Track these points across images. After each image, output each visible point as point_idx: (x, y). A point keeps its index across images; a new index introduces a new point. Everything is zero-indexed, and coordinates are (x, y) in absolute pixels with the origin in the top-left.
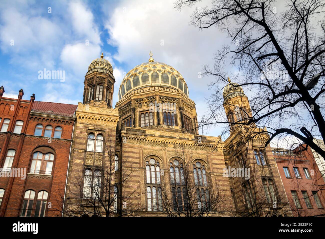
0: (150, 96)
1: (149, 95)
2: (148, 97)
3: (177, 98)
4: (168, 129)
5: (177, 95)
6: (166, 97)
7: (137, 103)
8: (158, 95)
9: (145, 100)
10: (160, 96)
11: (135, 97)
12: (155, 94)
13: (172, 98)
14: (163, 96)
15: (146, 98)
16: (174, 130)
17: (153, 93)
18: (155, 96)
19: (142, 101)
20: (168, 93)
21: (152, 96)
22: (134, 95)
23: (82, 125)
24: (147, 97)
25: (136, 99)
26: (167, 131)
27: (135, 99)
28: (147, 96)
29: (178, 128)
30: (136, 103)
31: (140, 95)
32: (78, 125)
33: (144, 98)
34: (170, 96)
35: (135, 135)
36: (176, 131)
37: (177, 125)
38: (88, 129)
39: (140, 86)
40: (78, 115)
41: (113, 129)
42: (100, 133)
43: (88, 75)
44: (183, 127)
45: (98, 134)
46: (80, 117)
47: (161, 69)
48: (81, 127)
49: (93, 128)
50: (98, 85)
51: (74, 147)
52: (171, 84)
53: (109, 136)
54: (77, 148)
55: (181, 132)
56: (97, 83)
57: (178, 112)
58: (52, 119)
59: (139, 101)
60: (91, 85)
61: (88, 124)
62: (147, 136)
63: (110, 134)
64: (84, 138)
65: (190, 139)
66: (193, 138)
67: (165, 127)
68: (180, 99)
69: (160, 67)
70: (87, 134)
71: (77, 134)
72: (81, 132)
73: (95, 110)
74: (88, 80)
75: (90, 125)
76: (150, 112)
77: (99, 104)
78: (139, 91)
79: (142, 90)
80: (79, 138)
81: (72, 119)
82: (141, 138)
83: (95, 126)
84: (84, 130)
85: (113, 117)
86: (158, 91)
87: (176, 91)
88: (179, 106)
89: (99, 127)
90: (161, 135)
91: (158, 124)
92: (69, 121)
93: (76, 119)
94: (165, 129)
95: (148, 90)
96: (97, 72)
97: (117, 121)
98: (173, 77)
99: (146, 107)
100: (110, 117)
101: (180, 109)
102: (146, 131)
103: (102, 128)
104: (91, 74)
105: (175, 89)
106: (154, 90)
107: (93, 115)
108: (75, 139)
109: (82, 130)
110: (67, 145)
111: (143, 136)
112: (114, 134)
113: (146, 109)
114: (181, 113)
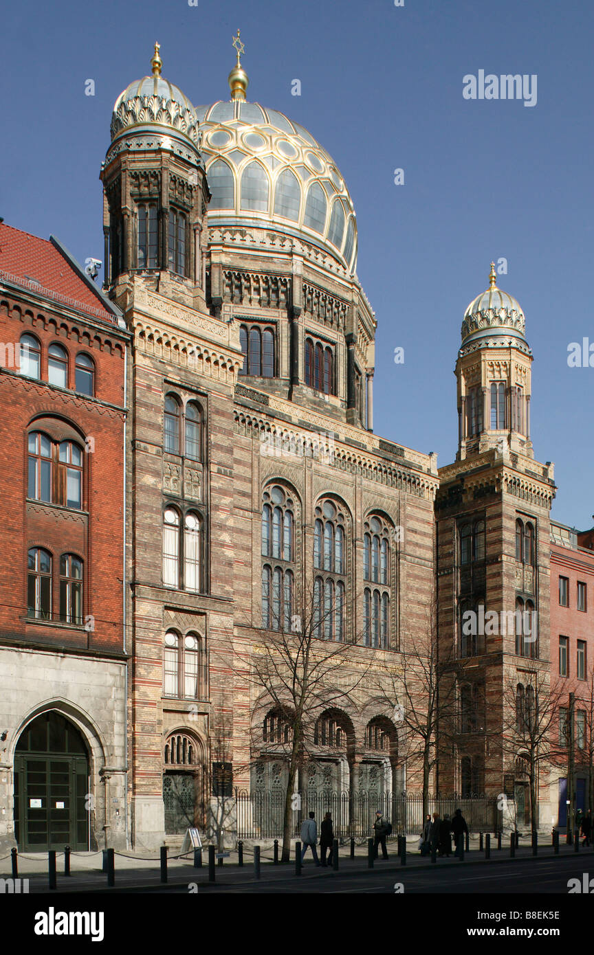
0: (274, 272)
1: (273, 267)
2: (267, 273)
3: (347, 301)
4: (314, 403)
5: (348, 290)
6: (319, 286)
8: (299, 276)
9: (255, 282)
10: (305, 280)
11: (225, 259)
12: (291, 270)
13: (334, 294)
14: (313, 283)
15: (259, 272)
16: (329, 407)
17: (285, 263)
18: (292, 274)
19: (245, 279)
20: (326, 276)
21: (282, 275)
22: (220, 248)
23: (147, 362)
24: (263, 272)
25: (229, 268)
26: (315, 410)
27: (222, 266)
28: (265, 266)
29: (337, 402)
31: (243, 257)
32: (140, 360)
33: (255, 272)
35: (246, 407)
36: (332, 412)
37: (334, 393)
38: (166, 381)
39: (232, 213)
40: (139, 325)
41: (227, 391)
42: (194, 397)
43: (134, 152)
44: (350, 403)
45: (188, 402)
46: (142, 334)
47: (309, 163)
48: (146, 367)
49: (178, 378)
50: (172, 209)
51: (134, 432)
52: (329, 238)
53: (218, 412)
54: (143, 438)
55: (345, 420)
56: (171, 203)
57: (342, 351)
58: (65, 321)
59: (237, 278)
60: (147, 200)
61: (164, 363)
62: (273, 417)
63: (220, 408)
64: (157, 410)
65: (369, 448)
66: (377, 445)
67: (308, 392)
68: (355, 305)
69: (304, 150)
70: (163, 395)
71: (137, 391)
72: (149, 387)
73: (179, 318)
74: (133, 177)
75: (169, 368)
76: (267, 329)
77: (183, 293)
78: (238, 236)
79: (248, 238)
80: (146, 405)
81: (121, 335)
82: (258, 419)
83: (183, 373)
84: (156, 382)
85: (228, 353)
86: (302, 259)
87: (340, 267)
88: (348, 331)
89: (192, 378)
90: (304, 422)
91: (293, 380)
92: (114, 342)
93: (133, 338)
94: (308, 400)
95: (268, 246)
96: (172, 153)
97: (236, 368)
98: (338, 208)
99: (255, 304)
100: (223, 351)
101: (350, 340)
102: (270, 401)
103: (198, 384)
104: (144, 152)
105: (338, 261)
106: (291, 254)
107: (180, 333)
108: (134, 405)
109: (151, 380)
110: (116, 423)
111: (263, 416)
112: (230, 407)
113: (255, 312)
114: (350, 355)
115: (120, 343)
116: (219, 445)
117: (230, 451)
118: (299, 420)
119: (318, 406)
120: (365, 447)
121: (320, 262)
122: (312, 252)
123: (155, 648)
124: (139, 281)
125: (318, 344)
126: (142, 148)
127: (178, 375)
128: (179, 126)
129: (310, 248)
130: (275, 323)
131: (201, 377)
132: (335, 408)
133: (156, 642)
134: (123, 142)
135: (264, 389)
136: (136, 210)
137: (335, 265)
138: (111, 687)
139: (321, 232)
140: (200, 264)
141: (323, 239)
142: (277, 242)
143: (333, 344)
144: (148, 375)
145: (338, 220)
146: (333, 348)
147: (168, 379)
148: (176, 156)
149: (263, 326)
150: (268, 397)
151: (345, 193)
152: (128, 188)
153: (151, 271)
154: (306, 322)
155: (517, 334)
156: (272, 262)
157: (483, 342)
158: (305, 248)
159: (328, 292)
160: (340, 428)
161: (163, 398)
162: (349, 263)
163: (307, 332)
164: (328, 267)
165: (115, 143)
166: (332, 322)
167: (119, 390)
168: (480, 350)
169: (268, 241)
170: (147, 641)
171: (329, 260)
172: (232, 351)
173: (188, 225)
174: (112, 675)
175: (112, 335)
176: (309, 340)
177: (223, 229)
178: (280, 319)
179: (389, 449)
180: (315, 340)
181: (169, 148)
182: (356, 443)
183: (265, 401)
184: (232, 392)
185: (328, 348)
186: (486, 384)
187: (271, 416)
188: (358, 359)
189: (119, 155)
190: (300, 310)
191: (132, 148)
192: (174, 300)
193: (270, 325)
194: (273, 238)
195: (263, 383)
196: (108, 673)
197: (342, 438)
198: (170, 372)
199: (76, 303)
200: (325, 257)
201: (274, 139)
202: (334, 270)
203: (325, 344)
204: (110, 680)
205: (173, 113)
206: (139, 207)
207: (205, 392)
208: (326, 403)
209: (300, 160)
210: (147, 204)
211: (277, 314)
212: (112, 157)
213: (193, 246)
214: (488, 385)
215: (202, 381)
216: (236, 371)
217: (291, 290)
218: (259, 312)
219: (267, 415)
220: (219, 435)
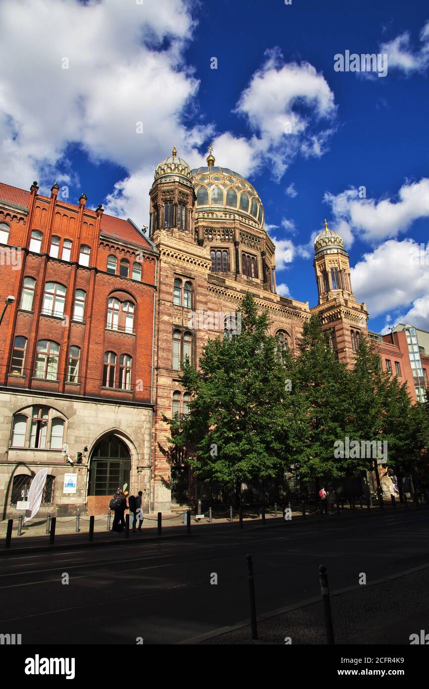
0: (227, 228)
1: (226, 226)
2: (223, 228)
3: (260, 238)
4: (247, 282)
5: (261, 233)
6: (247, 232)
7: (206, 233)
8: (238, 229)
9: (218, 232)
10: (240, 230)
11: (204, 224)
12: (234, 226)
13: (255, 236)
14: (244, 231)
15: (220, 228)
16: (255, 283)
17: (232, 224)
18: (234, 228)
19: (214, 231)
20: (250, 228)
21: (230, 228)
22: (203, 219)
23: (166, 265)
24: (221, 228)
25: (206, 227)
26: (247, 284)
27: (204, 227)
28: (222, 226)
29: (259, 281)
30: (204, 233)
31: (212, 222)
32: (163, 265)
33: (218, 228)
34: (252, 233)
35: (214, 284)
37: (257, 277)
38: (175, 273)
39: (208, 206)
40: (163, 249)
41: (204, 276)
42: (188, 280)
43: (164, 183)
44: (265, 280)
45: (186, 282)
46: (164, 254)
47: (240, 185)
48: (166, 268)
49: (180, 272)
50: (179, 203)
51: (159, 296)
52: (251, 213)
53: (200, 286)
54: (164, 299)
55: (262, 289)
56: (179, 201)
57: (259, 258)
58: (129, 250)
59: (210, 230)
60: (168, 201)
61: (174, 265)
62: (228, 288)
63: (201, 284)
64: (171, 286)
65: (275, 301)
66: (279, 299)
67: (245, 277)
68: (264, 239)
69: (238, 181)
70: (173, 279)
71: (161, 278)
72: (167, 276)
73: (181, 246)
74: (163, 193)
75: (177, 268)
76: (224, 251)
77: (184, 236)
78: (210, 215)
79: (215, 215)
80: (165, 284)
81: (154, 254)
82: (221, 290)
83: (183, 269)
84: (170, 273)
85: (204, 260)
86: (239, 222)
87: (257, 224)
88: (262, 250)
89: (187, 271)
90: (243, 290)
91: (237, 272)
92: (151, 257)
93: (160, 255)
94: (244, 280)
95: (223, 217)
96: (179, 183)
97: (209, 266)
98: (254, 202)
99: (220, 241)
100: (202, 259)
101: (263, 254)
102: (226, 282)
103: (190, 274)
104: (168, 183)
105: (255, 222)
106: (234, 220)
107: (181, 252)
108: (160, 285)
109: (168, 273)
110: (150, 292)
111: (223, 288)
112: (206, 284)
113: (218, 244)
114: (263, 261)
115: (153, 257)
116: (200, 301)
117: (206, 303)
119: (249, 283)
120: (273, 300)
121: (247, 222)
122: (243, 219)
124: (163, 232)
125: (248, 256)
126: (167, 182)
127: (181, 270)
128: (183, 173)
129: (242, 217)
130: (228, 248)
131: (192, 271)
132: (257, 284)
134: (159, 180)
135: (223, 277)
136: (164, 205)
137: (254, 224)
139: (247, 211)
140: (192, 226)
141: (248, 214)
142: (228, 216)
143: (255, 256)
144: (166, 271)
145: (255, 207)
146: (255, 258)
148: (181, 183)
149: (222, 250)
151: (257, 196)
152: (160, 197)
153: (169, 228)
154: (242, 248)
155: (340, 247)
156: (225, 224)
157: (325, 252)
158: (240, 218)
159: (251, 234)
160: (260, 292)
161: (173, 281)
162: (261, 223)
163: (243, 251)
164: (251, 224)
165: (156, 180)
166: (254, 247)
167: (153, 277)
168: (323, 255)
169: (224, 216)
170: (163, 397)
171: (251, 222)
172: (206, 259)
173: (186, 209)
174: (144, 416)
175: (150, 254)
176: (244, 255)
177: (204, 212)
178: (230, 246)
179: (284, 300)
180: (247, 255)
181: (178, 181)
182: (268, 298)
183: (224, 281)
184: (207, 277)
185: (253, 258)
186: (328, 269)
187: (227, 288)
188: (267, 262)
189: (157, 185)
190: (239, 242)
191: (162, 182)
192: (179, 239)
193: (225, 249)
194: (226, 214)
195: (223, 274)
196: (142, 414)
197: (261, 297)
199: (134, 242)
200: (249, 221)
201: (225, 178)
202: (254, 225)
203: (251, 256)
205: (180, 169)
206: (165, 204)
207: (193, 277)
208: (253, 282)
209: (237, 185)
210: (168, 202)
211: (228, 245)
212: (154, 186)
213: (188, 217)
214: (330, 270)
215: (192, 273)
216: (208, 268)
217: (235, 234)
218: (220, 244)
219: (225, 288)
220: (201, 296)
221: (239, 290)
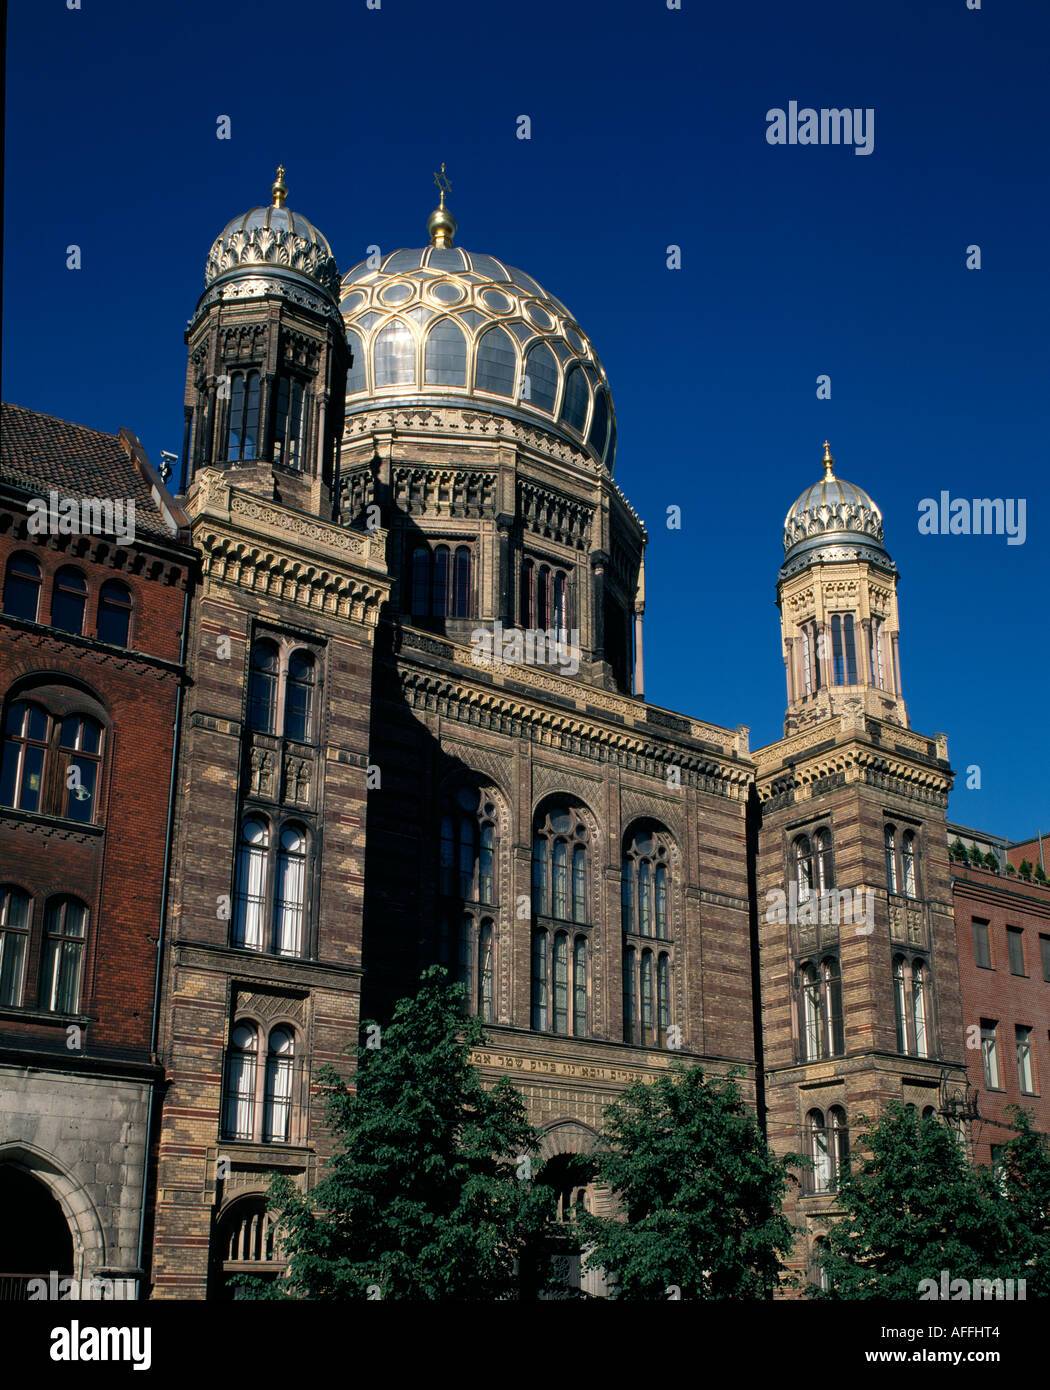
0: (471, 467)
1: (469, 460)
2: (459, 468)
8: (507, 471)
9: (441, 482)
10: (519, 476)
11: (395, 452)
12: (495, 462)
14: (533, 480)
15: (448, 468)
18: (496, 470)
19: (427, 478)
21: (482, 469)
22: (390, 436)
24: (454, 468)
25: (401, 463)
27: (393, 461)
28: (457, 460)
31: (423, 447)
32: (208, 590)
33: (441, 467)
38: (255, 622)
39: (413, 390)
40: (211, 539)
41: (360, 634)
42: (304, 646)
44: (597, 653)
45: (293, 653)
46: (219, 552)
48: (222, 601)
49: (277, 616)
54: (210, 709)
56: (280, 368)
57: (584, 576)
59: (412, 476)
61: (252, 594)
62: (461, 678)
63: (350, 661)
64: (237, 666)
65: (629, 722)
66: (642, 717)
70: (246, 643)
71: (205, 637)
72: (223, 631)
74: (228, 335)
75: (262, 602)
76: (461, 549)
78: (416, 420)
79: (431, 421)
80: (217, 658)
81: (180, 554)
83: (286, 609)
84: (236, 622)
85: (364, 578)
86: (514, 446)
89: (301, 616)
90: (515, 683)
92: (169, 564)
93: (201, 557)
95: (462, 430)
97: (379, 600)
99: (445, 514)
101: (596, 560)
102: (456, 654)
103: (312, 625)
104: (245, 301)
106: (498, 439)
107: (282, 550)
109: (229, 620)
111: (443, 676)
112: (366, 661)
113: (442, 525)
115: (177, 565)
116: (344, 717)
117: (365, 726)
118: (505, 680)
120: (621, 719)
122: (532, 436)
123: (209, 1053)
124: (219, 476)
125: (544, 569)
126: (242, 295)
127: (277, 612)
129: (528, 430)
130: (472, 538)
131: (317, 614)
133: (211, 1042)
136: (227, 381)
138: (120, 1122)
142: (476, 424)
143: (569, 566)
144: (224, 613)
146: (569, 572)
147: (259, 618)
149: (453, 544)
150: (452, 647)
152: (218, 351)
153: (245, 463)
154: (524, 536)
156: (469, 453)
158: (522, 432)
159: (558, 492)
160: (577, 692)
161: (245, 649)
163: (530, 551)
166: (567, 535)
169: (461, 424)
170: (195, 1040)
172: (372, 574)
173: (309, 397)
174: (123, 1100)
176: (529, 563)
177: (391, 412)
178: (481, 532)
179: (662, 722)
180: (538, 563)
182: (605, 714)
183: (447, 653)
184: (371, 636)
185: (561, 574)
187: (457, 675)
190: (511, 518)
193: (464, 543)
195: (452, 628)
196: (116, 1097)
198: (263, 607)
203: (553, 568)
204: (120, 1109)
207: (324, 637)
210: (247, 372)
211: (476, 527)
213: (315, 427)
215: (319, 620)
217: (499, 491)
218: (448, 524)
219: (449, 674)
220: (346, 703)
221: (502, 683)
